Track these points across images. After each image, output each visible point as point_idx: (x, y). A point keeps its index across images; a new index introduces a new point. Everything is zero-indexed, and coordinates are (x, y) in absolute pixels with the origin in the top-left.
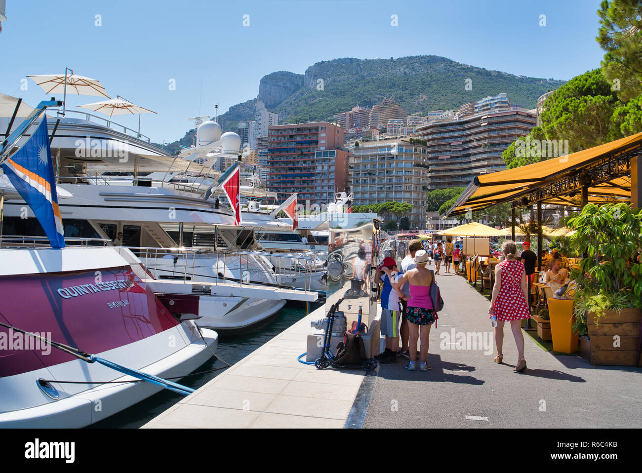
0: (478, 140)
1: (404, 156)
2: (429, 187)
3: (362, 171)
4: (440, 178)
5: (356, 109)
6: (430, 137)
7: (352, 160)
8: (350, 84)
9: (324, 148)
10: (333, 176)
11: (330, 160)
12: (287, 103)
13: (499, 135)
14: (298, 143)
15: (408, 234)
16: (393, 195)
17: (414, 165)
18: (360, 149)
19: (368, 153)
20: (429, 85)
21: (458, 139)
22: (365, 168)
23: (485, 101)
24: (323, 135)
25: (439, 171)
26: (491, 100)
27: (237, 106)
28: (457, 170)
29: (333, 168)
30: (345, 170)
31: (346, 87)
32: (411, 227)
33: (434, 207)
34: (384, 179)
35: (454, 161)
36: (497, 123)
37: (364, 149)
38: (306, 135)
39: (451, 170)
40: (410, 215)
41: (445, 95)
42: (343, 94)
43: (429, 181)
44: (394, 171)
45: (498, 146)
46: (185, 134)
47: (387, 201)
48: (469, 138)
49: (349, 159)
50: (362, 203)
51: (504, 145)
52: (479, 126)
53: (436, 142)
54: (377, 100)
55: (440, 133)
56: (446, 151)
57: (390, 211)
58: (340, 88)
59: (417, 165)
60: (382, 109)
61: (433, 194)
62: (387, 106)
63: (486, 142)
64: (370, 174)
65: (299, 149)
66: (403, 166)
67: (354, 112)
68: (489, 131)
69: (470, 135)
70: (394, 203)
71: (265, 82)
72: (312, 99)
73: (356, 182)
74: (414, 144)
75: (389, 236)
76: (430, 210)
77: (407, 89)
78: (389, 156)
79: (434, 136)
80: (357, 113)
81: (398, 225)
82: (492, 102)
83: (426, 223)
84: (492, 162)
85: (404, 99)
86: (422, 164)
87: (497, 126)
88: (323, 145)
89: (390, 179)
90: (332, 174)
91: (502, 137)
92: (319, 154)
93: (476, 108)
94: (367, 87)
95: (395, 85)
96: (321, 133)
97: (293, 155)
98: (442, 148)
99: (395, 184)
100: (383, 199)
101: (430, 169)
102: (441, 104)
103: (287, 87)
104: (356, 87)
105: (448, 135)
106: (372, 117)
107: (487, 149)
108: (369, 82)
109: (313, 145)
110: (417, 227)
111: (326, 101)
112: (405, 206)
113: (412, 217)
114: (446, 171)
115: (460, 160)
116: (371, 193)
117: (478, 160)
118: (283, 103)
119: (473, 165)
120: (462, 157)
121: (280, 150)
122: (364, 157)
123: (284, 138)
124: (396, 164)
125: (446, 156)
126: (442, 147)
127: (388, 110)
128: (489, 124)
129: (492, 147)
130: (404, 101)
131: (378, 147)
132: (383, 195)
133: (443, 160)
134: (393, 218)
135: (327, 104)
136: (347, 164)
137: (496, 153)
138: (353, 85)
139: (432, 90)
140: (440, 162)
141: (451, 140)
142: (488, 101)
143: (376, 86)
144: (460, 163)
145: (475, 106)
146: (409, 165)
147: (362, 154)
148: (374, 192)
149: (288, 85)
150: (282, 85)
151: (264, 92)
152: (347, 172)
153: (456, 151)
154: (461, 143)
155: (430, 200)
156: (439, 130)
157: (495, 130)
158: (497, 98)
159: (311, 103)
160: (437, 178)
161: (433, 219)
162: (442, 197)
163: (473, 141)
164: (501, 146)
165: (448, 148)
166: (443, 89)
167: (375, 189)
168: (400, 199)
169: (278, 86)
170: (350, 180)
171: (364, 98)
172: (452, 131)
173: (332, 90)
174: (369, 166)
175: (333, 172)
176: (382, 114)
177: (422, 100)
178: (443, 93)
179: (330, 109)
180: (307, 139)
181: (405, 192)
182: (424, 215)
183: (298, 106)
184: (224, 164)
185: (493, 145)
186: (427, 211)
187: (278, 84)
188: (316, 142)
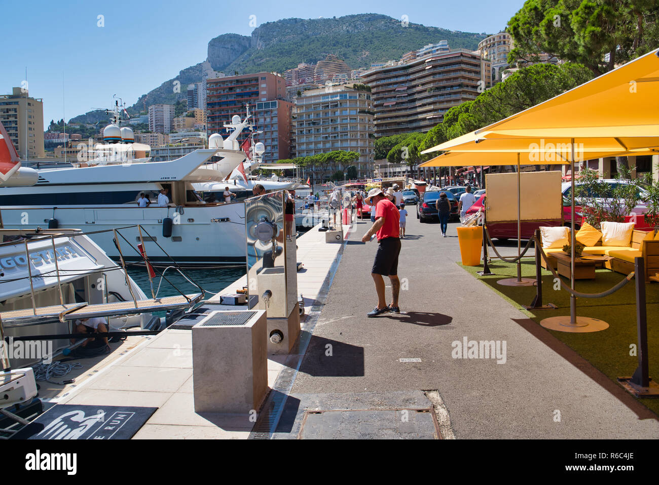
0: (423, 84)
1: (348, 103)
2: (376, 135)
3: (306, 121)
4: (386, 126)
5: (302, 66)
6: (374, 84)
7: (295, 111)
8: (296, 43)
9: (265, 99)
10: (276, 128)
11: (272, 111)
12: (235, 64)
13: (445, 77)
14: (238, 95)
15: (355, 184)
16: (339, 144)
17: (360, 112)
18: (303, 98)
19: (311, 102)
20: (371, 42)
21: (403, 84)
22: (309, 117)
23: (426, 49)
24: (264, 86)
25: (384, 118)
26: (433, 47)
27: (187, 69)
28: (403, 116)
29: (275, 120)
30: (288, 121)
31: (292, 46)
32: (359, 176)
33: (382, 155)
34: (329, 128)
35: (399, 108)
36: (441, 66)
37: (306, 97)
38: (246, 87)
39: (397, 117)
40: (358, 164)
41: (387, 51)
42: (289, 53)
43: (375, 129)
44: (339, 120)
45: (443, 90)
46: (138, 99)
47: (333, 150)
48: (413, 83)
49: (292, 109)
50: (308, 154)
51: (449, 89)
52: (424, 70)
53: (380, 89)
54: (322, 58)
55: (384, 79)
56: (391, 98)
57: (336, 160)
58: (286, 48)
59: (362, 112)
60: (326, 65)
61: (379, 142)
62: (331, 62)
63: (431, 85)
64: (314, 123)
65: (239, 102)
66: (348, 114)
67: (300, 69)
68: (434, 74)
69: (414, 80)
70: (340, 152)
71: (212, 45)
72: (259, 59)
73: (300, 132)
74: (358, 90)
75: (336, 187)
76: (377, 158)
77: (350, 46)
78: (333, 104)
79: (379, 83)
80: (302, 70)
81: (345, 175)
82: (433, 50)
83: (375, 172)
84: (438, 106)
85: (348, 56)
86: (367, 110)
87: (441, 69)
88: (264, 96)
89: (335, 128)
90: (275, 126)
91: (447, 80)
92: (260, 106)
93: (418, 56)
94: (312, 46)
95: (338, 43)
96: (261, 84)
97: (234, 108)
98: (387, 95)
99: (340, 133)
100: (328, 149)
101: (375, 116)
102: (383, 59)
103: (235, 49)
104: (301, 46)
105: (393, 80)
106: (317, 73)
107: (432, 93)
108: (313, 41)
109: (254, 97)
110: (365, 176)
111: (273, 61)
112: (352, 154)
113: (359, 166)
114: (391, 118)
115: (405, 106)
116: (316, 143)
117: (424, 105)
118: (231, 65)
119: (419, 110)
120: (407, 102)
121: (220, 104)
122: (308, 106)
123: (224, 91)
124: (340, 111)
125: (391, 103)
126: (387, 93)
127: (332, 66)
128: (434, 67)
129: (437, 90)
130: (348, 58)
131: (321, 95)
132: (328, 145)
133: (388, 106)
134: (340, 168)
135: (274, 64)
136: (290, 115)
137: (442, 97)
138: (298, 44)
139: (374, 47)
140: (386, 109)
141: (395, 86)
142: (430, 48)
143: (321, 44)
144: (406, 109)
145: (417, 54)
146: (354, 113)
147: (304, 103)
148: (319, 142)
149: (236, 47)
150: (230, 47)
151: (212, 55)
152: (290, 123)
153: (401, 97)
154: (406, 88)
155: (377, 148)
156: (382, 76)
157: (439, 73)
158: (438, 45)
159: (259, 63)
160: (383, 126)
161: (382, 167)
162: (390, 144)
163: (418, 86)
164: (446, 89)
165: (393, 94)
166: (384, 45)
167: (320, 139)
168: (346, 148)
169: (226, 48)
170: (294, 131)
171: (309, 57)
172: (396, 77)
173: (278, 50)
174: (312, 115)
175: (276, 124)
176: (326, 69)
177: (365, 56)
178: (384, 48)
179: (277, 68)
180: (248, 90)
181: (351, 140)
182: (372, 163)
183: (246, 66)
184: (174, 126)
185: (438, 88)
186: (374, 159)
187: (226, 46)
188: (257, 93)
